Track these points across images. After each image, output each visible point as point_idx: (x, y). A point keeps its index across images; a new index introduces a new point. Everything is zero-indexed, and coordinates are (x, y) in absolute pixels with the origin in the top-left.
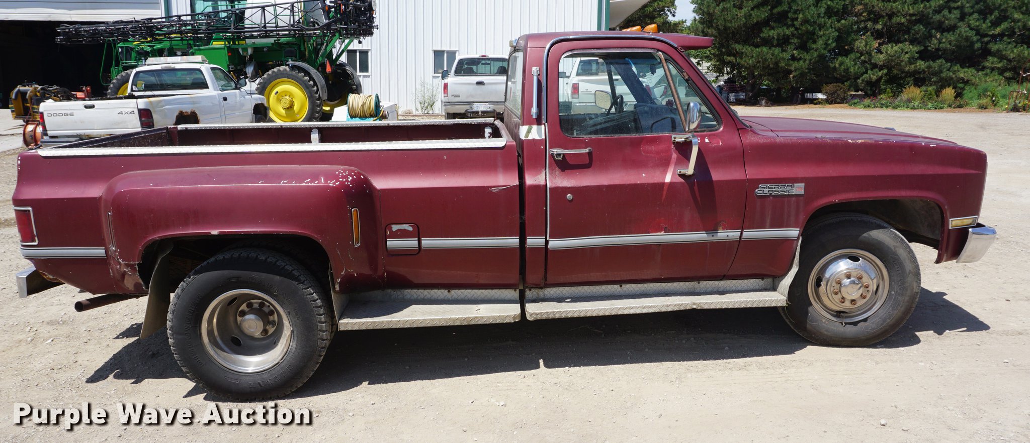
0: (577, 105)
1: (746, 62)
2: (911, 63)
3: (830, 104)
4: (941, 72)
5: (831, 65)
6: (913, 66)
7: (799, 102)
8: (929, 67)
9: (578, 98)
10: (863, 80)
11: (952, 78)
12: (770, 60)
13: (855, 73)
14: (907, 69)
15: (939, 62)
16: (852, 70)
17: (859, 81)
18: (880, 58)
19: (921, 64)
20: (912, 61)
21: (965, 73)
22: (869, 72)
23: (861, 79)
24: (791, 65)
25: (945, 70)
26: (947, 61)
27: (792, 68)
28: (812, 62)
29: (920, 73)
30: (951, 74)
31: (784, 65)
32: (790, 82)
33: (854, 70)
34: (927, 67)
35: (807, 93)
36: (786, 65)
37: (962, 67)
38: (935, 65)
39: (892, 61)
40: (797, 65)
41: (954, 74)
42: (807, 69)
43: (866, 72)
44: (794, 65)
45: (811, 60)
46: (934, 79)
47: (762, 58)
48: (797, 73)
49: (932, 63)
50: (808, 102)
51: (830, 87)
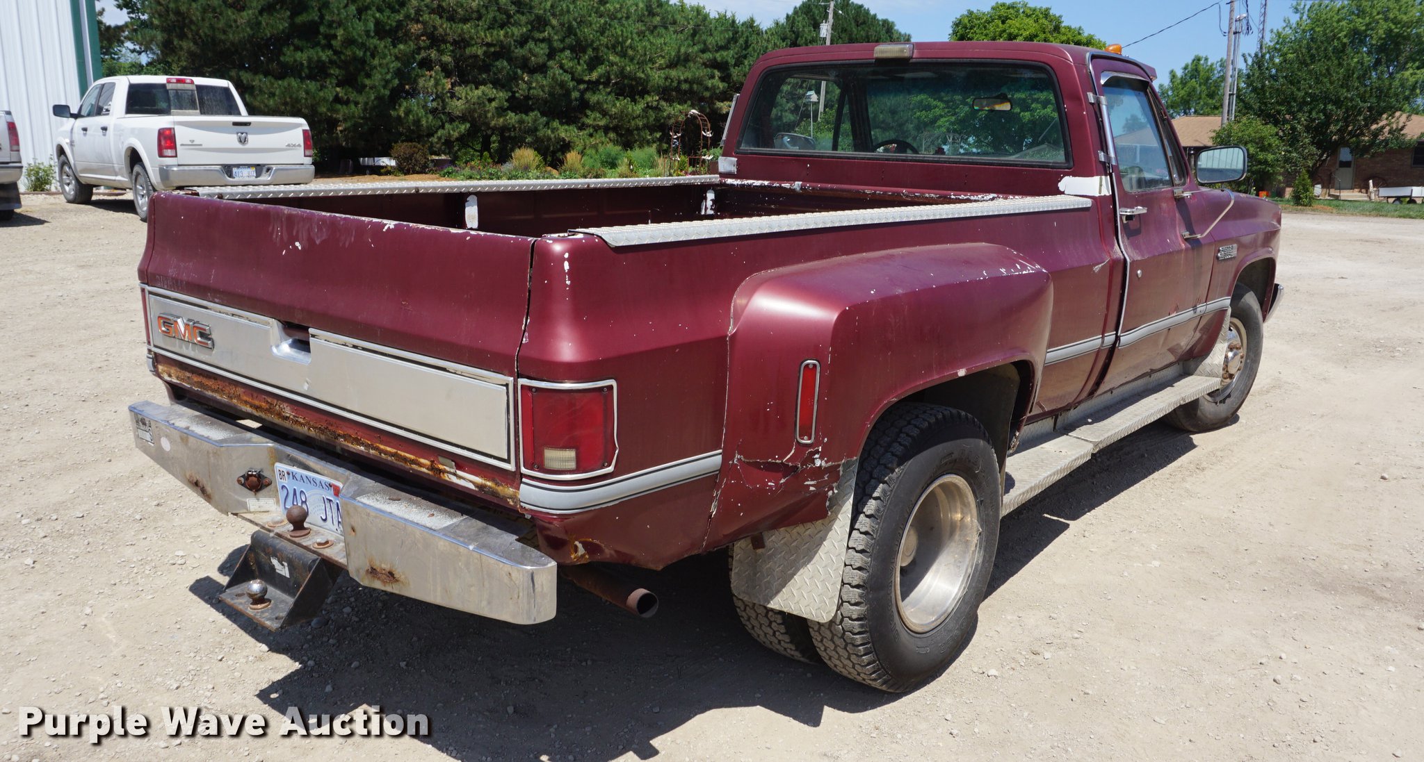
0: (175, 169)
1: (263, 102)
2: (500, 116)
3: (405, 174)
4: (536, 130)
5: (392, 113)
6: (501, 120)
7: (350, 171)
8: (521, 122)
9: (176, 156)
10: (439, 139)
11: (549, 139)
12: (303, 101)
13: (427, 127)
14: (493, 123)
15: (532, 114)
16: (424, 122)
17: (434, 139)
18: (457, 106)
19: (512, 118)
20: (501, 111)
21: (565, 132)
22: (447, 126)
23: (436, 136)
24: (337, 111)
25: (541, 127)
26: (543, 114)
27: (340, 116)
28: (368, 107)
29: (509, 130)
30: (549, 132)
31: (325, 110)
32: (337, 138)
33: (427, 122)
34: (519, 121)
35: (364, 157)
36: (328, 110)
37: (562, 124)
38: (529, 118)
39: (475, 110)
40: (347, 112)
41: (553, 132)
42: (362, 118)
43: (443, 127)
44: (343, 111)
45: (366, 104)
46: (529, 139)
47: (291, 97)
48: (349, 124)
49: (524, 116)
50: (368, 172)
51: (402, 148)
